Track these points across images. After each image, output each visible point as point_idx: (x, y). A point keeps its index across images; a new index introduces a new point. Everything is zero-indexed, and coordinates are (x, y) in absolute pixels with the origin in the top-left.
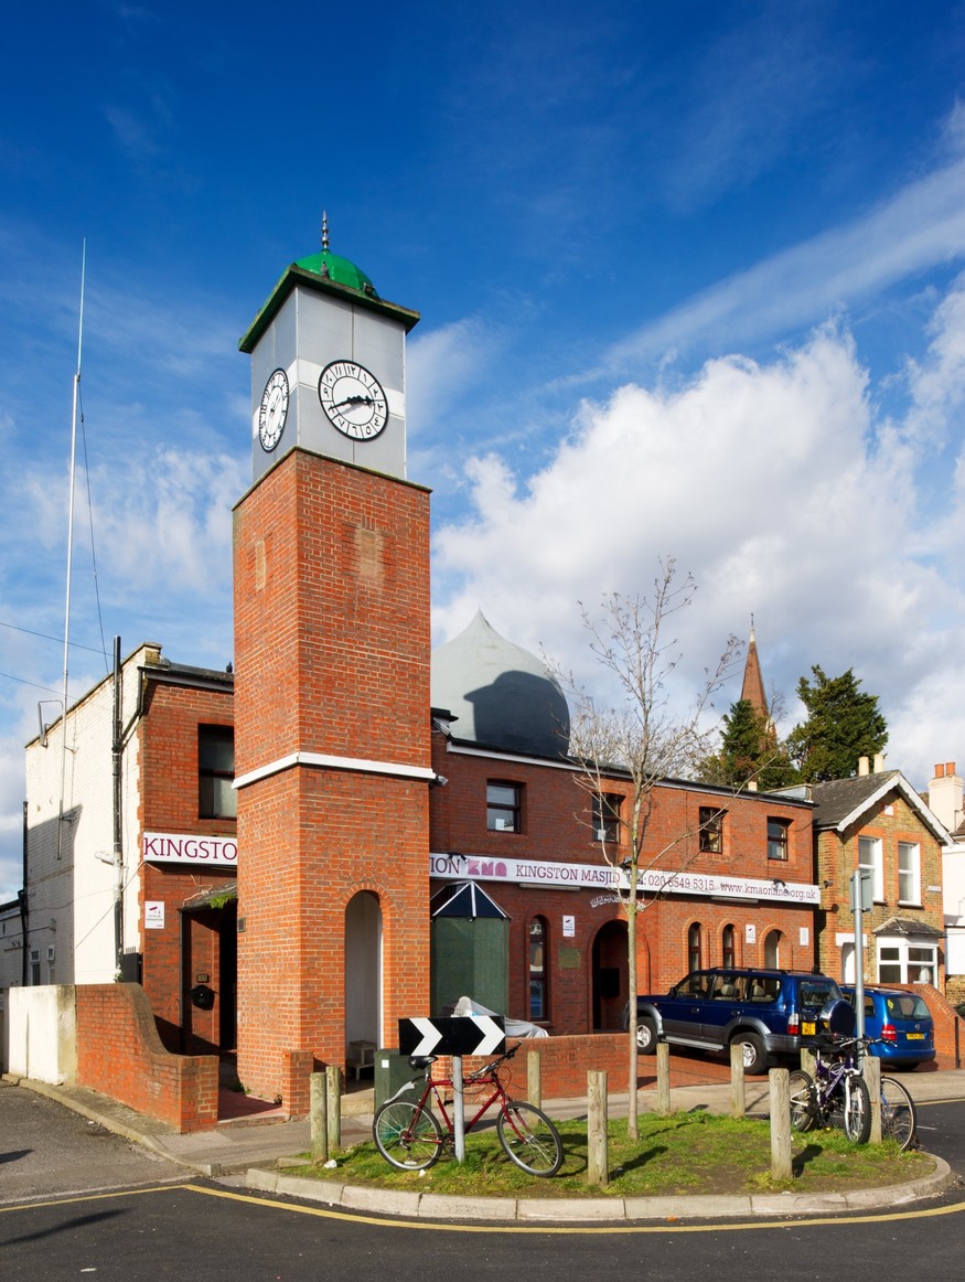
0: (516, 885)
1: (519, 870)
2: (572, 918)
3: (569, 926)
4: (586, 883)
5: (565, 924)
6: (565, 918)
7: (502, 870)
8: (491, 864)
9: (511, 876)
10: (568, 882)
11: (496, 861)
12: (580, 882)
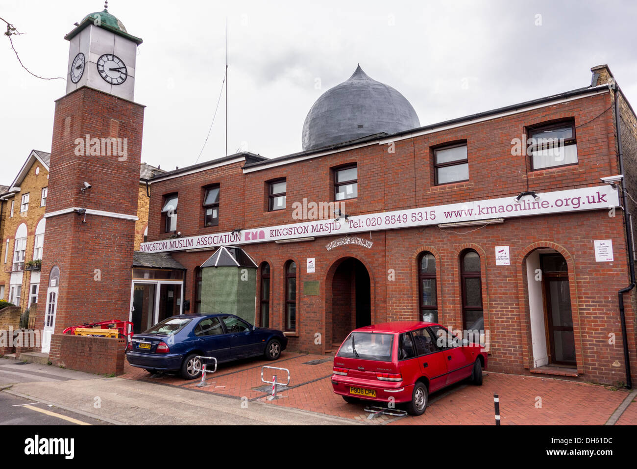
0: (273, 242)
1: (271, 233)
2: (313, 260)
3: (311, 266)
4: (316, 234)
5: (308, 264)
6: (309, 260)
7: (262, 235)
8: (256, 232)
9: (268, 238)
10: (303, 235)
11: (259, 230)
12: (311, 234)
